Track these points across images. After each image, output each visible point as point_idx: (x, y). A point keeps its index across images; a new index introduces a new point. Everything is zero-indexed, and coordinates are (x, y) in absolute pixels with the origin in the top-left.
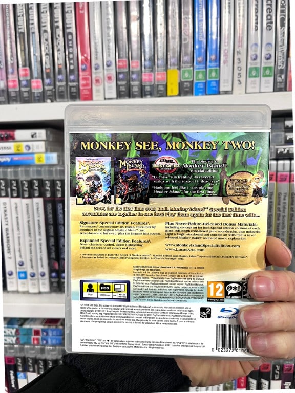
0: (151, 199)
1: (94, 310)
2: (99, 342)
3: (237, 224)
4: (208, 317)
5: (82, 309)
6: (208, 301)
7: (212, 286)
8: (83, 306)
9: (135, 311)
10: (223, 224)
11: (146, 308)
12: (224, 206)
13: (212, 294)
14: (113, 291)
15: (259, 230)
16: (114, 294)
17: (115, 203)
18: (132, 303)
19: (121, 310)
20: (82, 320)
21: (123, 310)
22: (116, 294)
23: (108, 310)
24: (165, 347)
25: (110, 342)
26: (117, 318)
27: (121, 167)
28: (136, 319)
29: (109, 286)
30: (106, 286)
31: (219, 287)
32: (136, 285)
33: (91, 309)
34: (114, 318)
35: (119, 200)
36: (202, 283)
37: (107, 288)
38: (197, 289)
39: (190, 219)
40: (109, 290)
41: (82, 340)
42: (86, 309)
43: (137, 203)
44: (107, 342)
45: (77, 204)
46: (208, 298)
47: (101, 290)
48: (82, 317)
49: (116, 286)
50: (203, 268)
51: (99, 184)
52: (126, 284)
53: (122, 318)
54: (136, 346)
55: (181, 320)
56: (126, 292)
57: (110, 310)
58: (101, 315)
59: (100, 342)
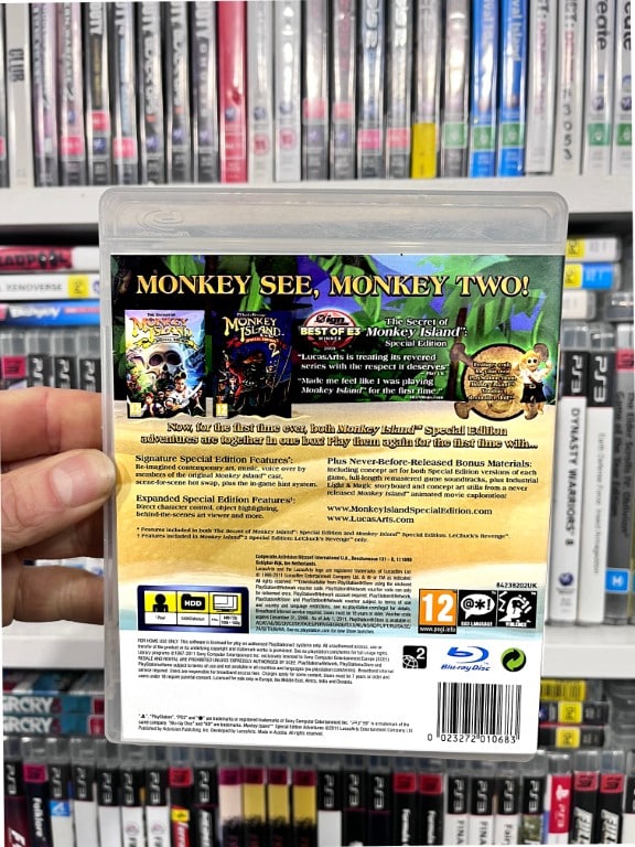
0: (295, 407)
1: (170, 651)
2: (180, 720)
3: (487, 463)
4: (420, 667)
5: (144, 649)
6: (420, 632)
7: (428, 599)
8: (144, 644)
9: (260, 653)
10: (454, 463)
11: (285, 648)
12: (459, 422)
13: (429, 618)
14: (212, 611)
15: (534, 477)
16: (212, 616)
17: (215, 415)
18: (253, 636)
19: (230, 652)
20: (143, 673)
21: (232, 652)
22: (217, 616)
23: (200, 651)
24: (324, 731)
25: (204, 720)
26: (220, 669)
27: (227, 333)
28: (261, 671)
29: (202, 599)
30: (196, 599)
31: (445, 602)
32: (261, 596)
33: (163, 650)
34: (214, 669)
35: (223, 409)
36: (407, 593)
37: (198, 603)
38: (397, 606)
39: (380, 451)
40: (202, 607)
41: (143, 716)
42: (152, 650)
43: (263, 415)
44: (197, 720)
45: (129, 417)
46: (420, 626)
47: (184, 607)
48: (141, 667)
49: (218, 599)
50: (409, 560)
51: (178, 371)
52: (239, 595)
53: (230, 670)
54: (263, 729)
55: (361, 674)
56: (240, 611)
57: (206, 652)
58: (183, 663)
59: (183, 721)
